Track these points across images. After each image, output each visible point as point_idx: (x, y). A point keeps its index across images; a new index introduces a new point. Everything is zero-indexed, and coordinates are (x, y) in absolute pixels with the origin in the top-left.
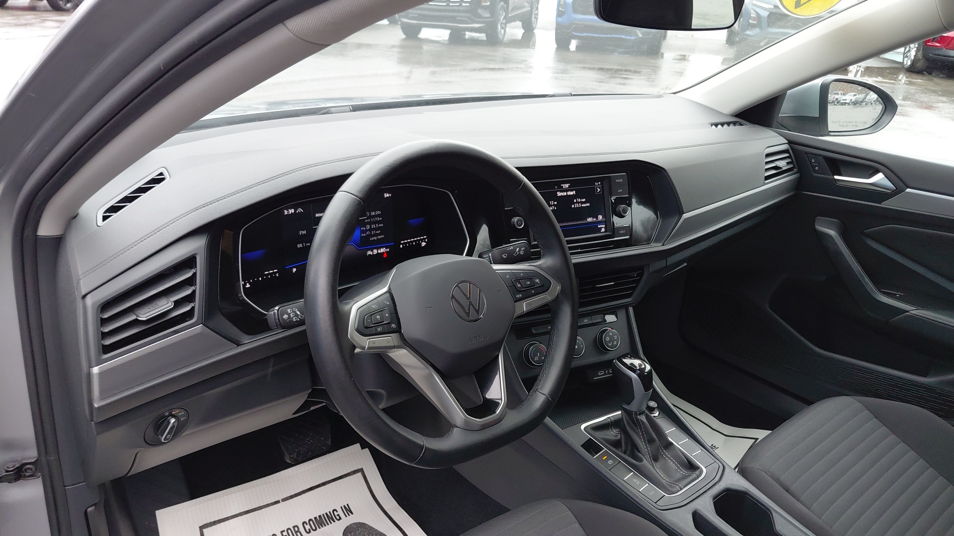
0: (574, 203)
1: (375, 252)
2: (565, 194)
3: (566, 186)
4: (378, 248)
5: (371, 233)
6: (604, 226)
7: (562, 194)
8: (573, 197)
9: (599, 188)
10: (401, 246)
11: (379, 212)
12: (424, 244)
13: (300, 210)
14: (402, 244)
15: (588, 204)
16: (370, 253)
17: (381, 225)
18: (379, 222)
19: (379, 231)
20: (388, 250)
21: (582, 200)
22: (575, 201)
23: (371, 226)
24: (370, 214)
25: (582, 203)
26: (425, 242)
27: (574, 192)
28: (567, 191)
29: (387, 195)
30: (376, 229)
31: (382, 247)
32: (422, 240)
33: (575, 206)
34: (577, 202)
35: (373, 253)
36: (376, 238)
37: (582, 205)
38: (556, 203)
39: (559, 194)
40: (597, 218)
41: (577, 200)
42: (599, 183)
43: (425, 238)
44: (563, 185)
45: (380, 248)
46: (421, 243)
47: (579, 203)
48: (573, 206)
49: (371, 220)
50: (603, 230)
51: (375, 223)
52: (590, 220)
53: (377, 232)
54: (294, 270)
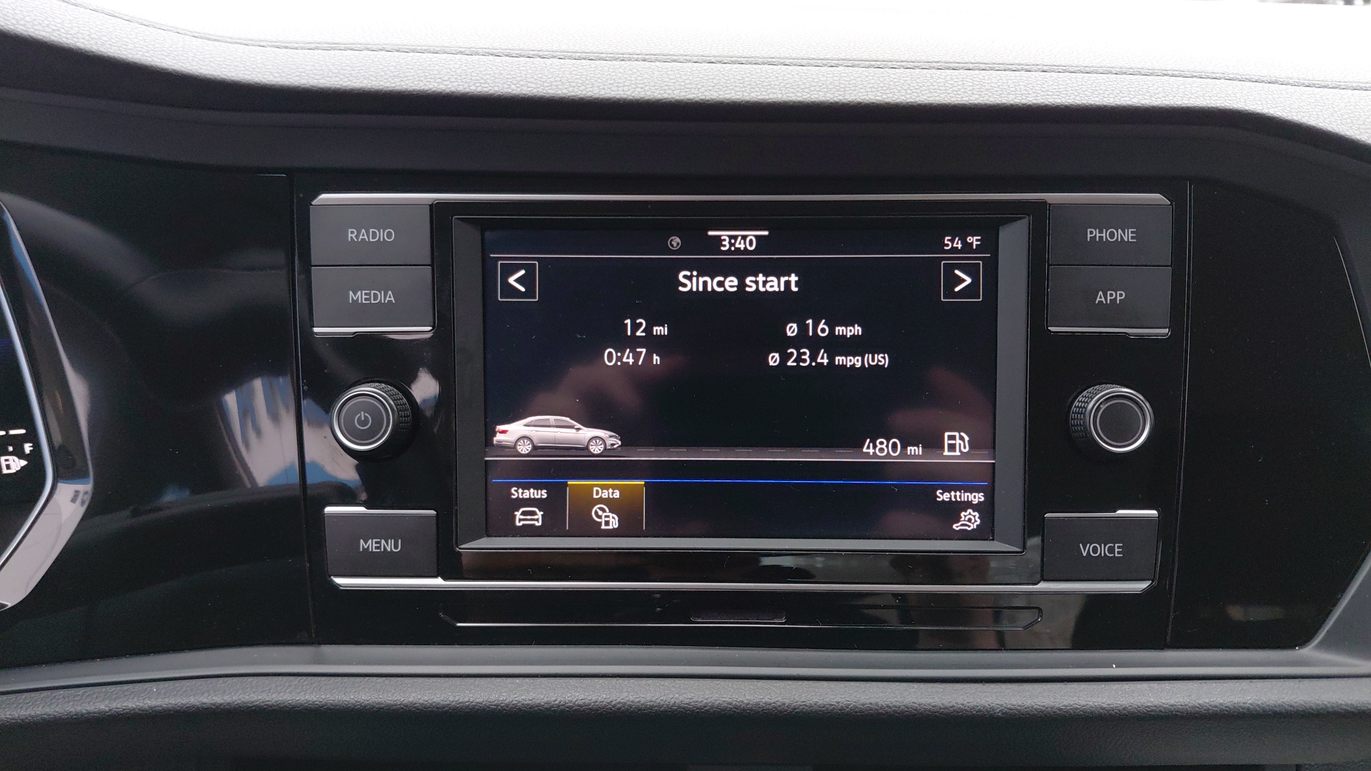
0: (783, 344)
2: (731, 283)
3: (746, 240)
6: (977, 498)
7: (712, 284)
8: (782, 305)
9: (966, 269)
15: (882, 360)
21: (840, 330)
22: (792, 330)
25: (837, 345)
27: (794, 278)
28: (741, 266)
33: (785, 357)
34: (802, 340)
37: (839, 360)
38: (659, 330)
39: (690, 282)
40: (933, 443)
41: (803, 328)
42: (974, 240)
44: (724, 234)
47: (815, 344)
48: (774, 359)
50: (970, 520)
52: (880, 450)
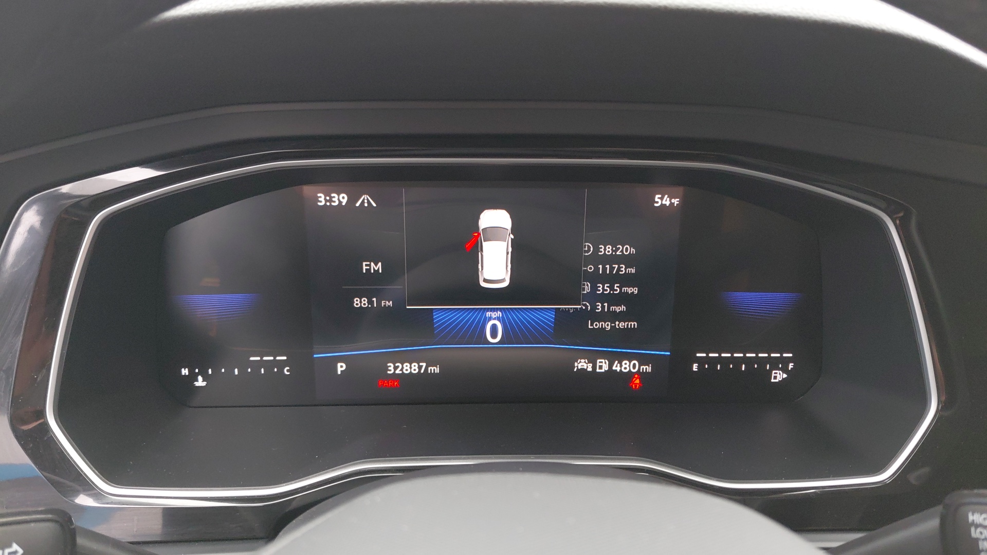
1: (603, 365)
4: (612, 358)
5: (594, 307)
10: (695, 367)
11: (628, 250)
12: (778, 376)
13: (365, 200)
14: (700, 361)
16: (582, 364)
17: (630, 290)
18: (626, 280)
19: (623, 308)
20: (648, 369)
23: (594, 288)
24: (597, 250)
26: (785, 370)
29: (662, 200)
30: (613, 299)
31: (630, 357)
32: (775, 364)
35: (594, 367)
36: (608, 326)
43: (789, 360)
45: (621, 357)
46: (770, 372)
49: (597, 269)
51: (611, 279)
53: (613, 308)
54: (341, 367)
